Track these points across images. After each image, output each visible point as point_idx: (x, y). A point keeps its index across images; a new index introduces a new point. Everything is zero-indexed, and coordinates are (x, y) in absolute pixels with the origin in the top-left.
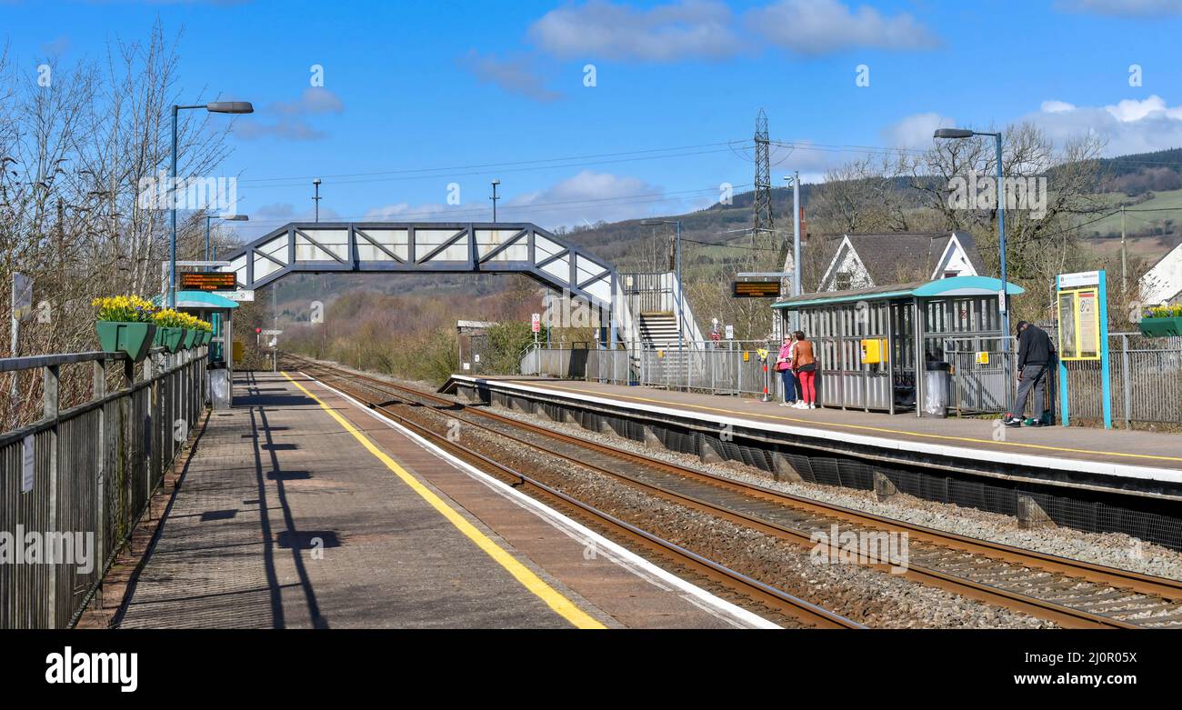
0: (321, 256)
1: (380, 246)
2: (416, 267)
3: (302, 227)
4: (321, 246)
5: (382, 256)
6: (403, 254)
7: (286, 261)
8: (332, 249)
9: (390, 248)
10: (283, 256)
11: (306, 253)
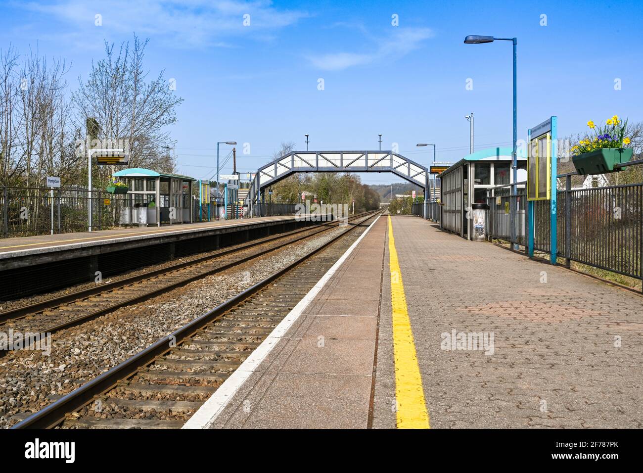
0: (305, 165)
1: (329, 161)
2: (344, 169)
3: (296, 153)
4: (305, 161)
5: (330, 165)
6: (338, 164)
7: (290, 167)
8: (310, 162)
9: (333, 162)
10: (289, 165)
11: (299, 164)
